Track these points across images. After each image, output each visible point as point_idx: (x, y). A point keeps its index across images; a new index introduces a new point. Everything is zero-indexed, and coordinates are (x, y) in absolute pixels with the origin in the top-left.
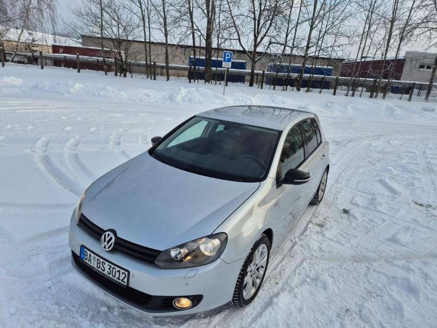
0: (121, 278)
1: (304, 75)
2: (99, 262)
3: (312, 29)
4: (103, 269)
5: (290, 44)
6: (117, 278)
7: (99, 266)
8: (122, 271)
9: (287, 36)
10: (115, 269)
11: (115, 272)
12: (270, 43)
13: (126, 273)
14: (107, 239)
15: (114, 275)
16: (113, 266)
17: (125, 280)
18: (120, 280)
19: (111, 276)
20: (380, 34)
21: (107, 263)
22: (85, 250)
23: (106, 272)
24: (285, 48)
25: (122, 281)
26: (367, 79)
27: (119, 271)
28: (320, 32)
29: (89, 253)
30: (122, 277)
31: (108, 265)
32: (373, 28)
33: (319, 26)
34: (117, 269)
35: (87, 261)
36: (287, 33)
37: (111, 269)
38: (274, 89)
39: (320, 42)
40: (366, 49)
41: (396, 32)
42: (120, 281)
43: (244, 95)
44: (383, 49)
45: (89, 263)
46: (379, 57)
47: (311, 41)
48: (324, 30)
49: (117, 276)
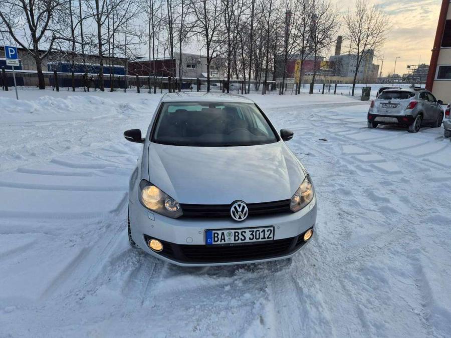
0: (266, 236)
1: (104, 74)
2: (237, 234)
3: (99, 26)
4: (243, 238)
5: (79, 39)
6: (262, 239)
7: (237, 238)
8: (266, 229)
9: (73, 31)
10: (259, 231)
11: (259, 234)
12: (54, 38)
13: (272, 229)
14: (240, 210)
15: (258, 237)
16: (255, 230)
17: (271, 236)
18: (265, 238)
19: (254, 240)
20: (164, 35)
21: (247, 231)
22: (214, 232)
23: (247, 240)
24: (74, 44)
25: (268, 238)
26: (163, 77)
27: (264, 231)
28: (109, 29)
29: (220, 232)
30: (267, 234)
31: (250, 231)
32: (156, 29)
33: (106, 23)
34: (261, 230)
35: (219, 242)
36: (72, 28)
37: (254, 234)
38: (74, 90)
39: (111, 40)
40: (156, 48)
41: (176, 35)
42: (266, 240)
43: (52, 98)
44: (170, 49)
45: (223, 242)
46: (168, 56)
47: (102, 37)
48: (111, 28)
49: (262, 236)
